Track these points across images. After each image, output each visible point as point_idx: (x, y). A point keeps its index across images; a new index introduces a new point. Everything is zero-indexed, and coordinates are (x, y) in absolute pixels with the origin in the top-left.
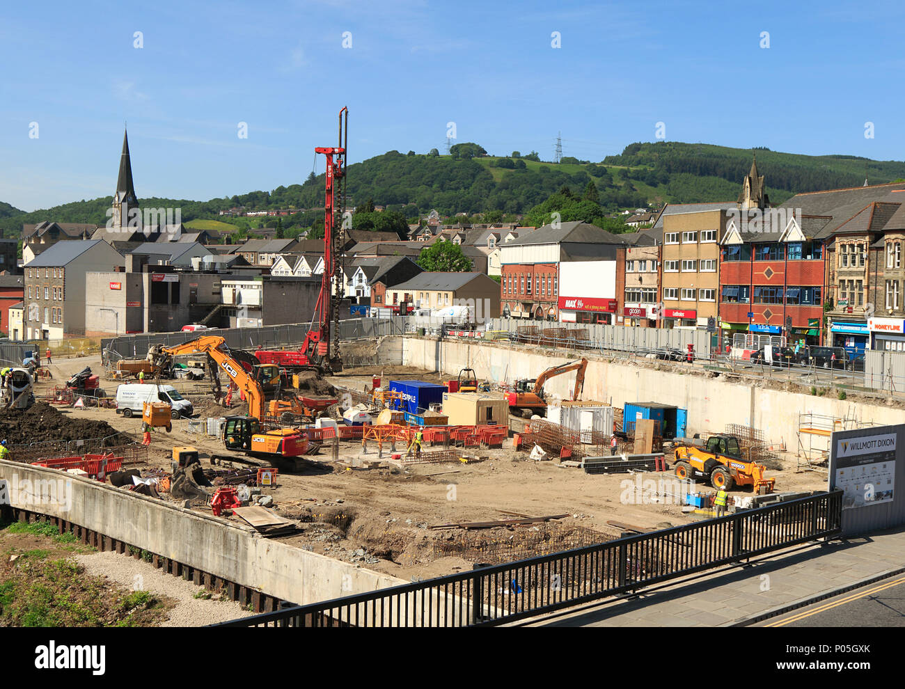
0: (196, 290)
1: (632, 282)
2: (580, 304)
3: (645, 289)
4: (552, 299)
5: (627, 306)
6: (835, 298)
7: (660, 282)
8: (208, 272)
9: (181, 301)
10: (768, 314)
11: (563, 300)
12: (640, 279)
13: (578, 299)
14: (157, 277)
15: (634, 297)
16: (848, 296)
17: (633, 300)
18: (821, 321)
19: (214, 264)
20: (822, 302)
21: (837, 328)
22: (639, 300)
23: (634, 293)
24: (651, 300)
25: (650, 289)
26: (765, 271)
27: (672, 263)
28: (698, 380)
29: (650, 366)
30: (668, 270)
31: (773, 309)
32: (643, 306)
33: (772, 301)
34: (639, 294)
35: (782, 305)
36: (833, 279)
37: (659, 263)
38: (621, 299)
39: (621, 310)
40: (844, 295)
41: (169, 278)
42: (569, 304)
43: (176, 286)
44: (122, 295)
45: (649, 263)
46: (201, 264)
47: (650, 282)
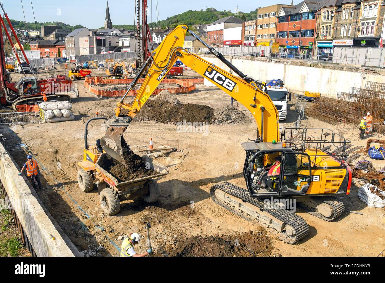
0: (111, 42)
1: (247, 34)
2: (230, 43)
3: (251, 36)
4: (222, 42)
5: (245, 42)
6: (320, 33)
7: (256, 33)
8: (114, 36)
9: (106, 45)
10: (293, 42)
11: (225, 42)
12: (249, 33)
13: (229, 41)
14: (98, 38)
15: (248, 39)
16: (325, 32)
17: (247, 40)
18: (314, 43)
19: (116, 33)
20: (314, 36)
21: (320, 45)
22: (249, 40)
23: (247, 38)
24: (253, 39)
25: (253, 36)
26: (293, 25)
27: (260, 26)
28: (264, 63)
29: (248, 59)
30: (259, 28)
31: (295, 39)
32: (250, 42)
33: (295, 36)
34: (249, 37)
35: (299, 38)
36: (319, 26)
37: (256, 26)
38: (243, 40)
39: (243, 44)
40: (323, 32)
41: (102, 38)
42: (227, 43)
43: (104, 40)
44: (88, 44)
45: (252, 26)
46: (112, 33)
47: (252, 33)
